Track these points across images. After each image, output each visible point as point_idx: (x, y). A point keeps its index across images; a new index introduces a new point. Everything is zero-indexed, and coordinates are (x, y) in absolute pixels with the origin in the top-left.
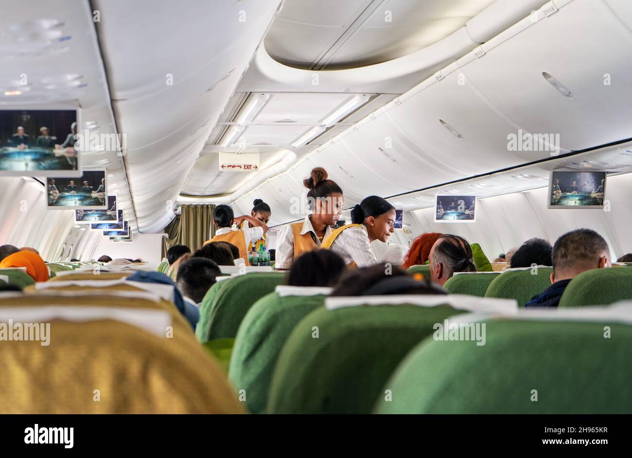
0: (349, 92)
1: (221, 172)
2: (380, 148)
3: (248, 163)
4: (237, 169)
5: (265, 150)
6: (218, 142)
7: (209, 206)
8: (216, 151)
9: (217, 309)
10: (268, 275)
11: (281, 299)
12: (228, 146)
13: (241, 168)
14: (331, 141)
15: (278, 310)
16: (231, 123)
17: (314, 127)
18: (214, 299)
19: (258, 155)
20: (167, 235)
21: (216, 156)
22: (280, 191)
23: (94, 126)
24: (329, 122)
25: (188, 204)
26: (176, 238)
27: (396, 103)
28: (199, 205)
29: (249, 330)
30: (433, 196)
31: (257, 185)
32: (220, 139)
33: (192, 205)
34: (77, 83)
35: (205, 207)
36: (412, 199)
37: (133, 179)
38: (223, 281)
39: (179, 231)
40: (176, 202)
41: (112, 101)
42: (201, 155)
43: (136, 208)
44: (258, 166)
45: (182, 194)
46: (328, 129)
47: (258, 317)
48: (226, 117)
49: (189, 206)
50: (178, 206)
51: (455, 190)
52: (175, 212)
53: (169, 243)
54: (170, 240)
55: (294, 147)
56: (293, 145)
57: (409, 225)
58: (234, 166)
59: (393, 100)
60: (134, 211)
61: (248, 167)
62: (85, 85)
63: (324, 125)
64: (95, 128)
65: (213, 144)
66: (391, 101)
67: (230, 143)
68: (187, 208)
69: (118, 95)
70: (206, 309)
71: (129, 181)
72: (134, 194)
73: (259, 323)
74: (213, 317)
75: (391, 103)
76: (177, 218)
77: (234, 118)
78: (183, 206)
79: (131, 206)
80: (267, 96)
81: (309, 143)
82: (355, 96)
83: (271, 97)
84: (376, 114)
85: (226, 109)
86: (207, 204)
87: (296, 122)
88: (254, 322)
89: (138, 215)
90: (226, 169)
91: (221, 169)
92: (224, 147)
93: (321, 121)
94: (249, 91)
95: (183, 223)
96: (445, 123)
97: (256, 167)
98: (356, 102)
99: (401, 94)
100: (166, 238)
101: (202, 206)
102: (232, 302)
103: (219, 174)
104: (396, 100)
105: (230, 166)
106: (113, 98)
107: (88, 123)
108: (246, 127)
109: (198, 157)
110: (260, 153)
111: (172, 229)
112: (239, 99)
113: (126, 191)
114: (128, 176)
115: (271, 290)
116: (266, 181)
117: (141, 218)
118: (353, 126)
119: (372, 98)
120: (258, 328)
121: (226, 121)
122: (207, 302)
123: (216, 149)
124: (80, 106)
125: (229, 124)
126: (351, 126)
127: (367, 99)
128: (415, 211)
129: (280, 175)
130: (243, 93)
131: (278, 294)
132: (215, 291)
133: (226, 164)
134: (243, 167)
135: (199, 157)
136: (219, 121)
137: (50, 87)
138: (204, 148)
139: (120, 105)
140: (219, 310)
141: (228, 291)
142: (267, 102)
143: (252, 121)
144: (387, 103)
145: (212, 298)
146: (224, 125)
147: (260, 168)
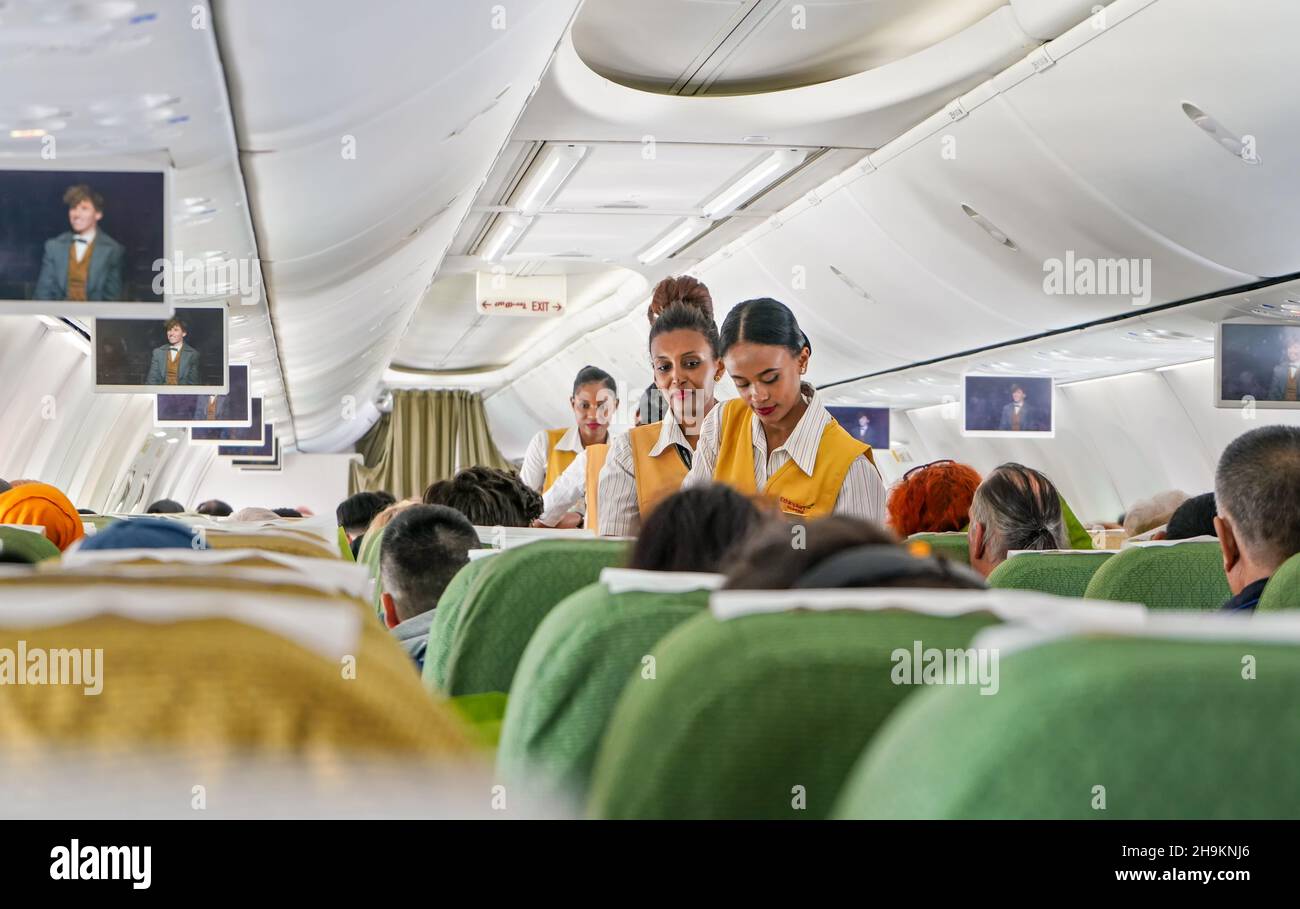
0: (759, 142)
1: (482, 317)
2: (832, 268)
3: (540, 298)
4: (516, 311)
5: (579, 271)
6: (474, 248)
7: (456, 395)
8: (467, 270)
9: (469, 621)
10: (585, 546)
11: (612, 600)
12: (497, 260)
13: (524, 307)
14: (723, 250)
15: (607, 624)
16: (503, 208)
17: (686, 219)
18: (463, 600)
19: (565, 279)
20: (360, 458)
21: (469, 281)
22: (614, 361)
23: (201, 208)
24: (718, 208)
25: (407, 388)
26: (380, 465)
27: (863, 169)
28: (431, 390)
29: (540, 671)
30: (956, 376)
31: (562, 347)
32: (478, 242)
33: (416, 390)
34: (166, 113)
35: (447, 395)
36: (909, 383)
37: (285, 330)
38: (484, 560)
39: (388, 449)
40: (381, 383)
41: (242, 153)
42: (437, 278)
43: (293, 395)
44: (563, 305)
45: (396, 367)
46: (716, 224)
47: (562, 639)
48: (490, 195)
49: (409, 394)
50: (385, 393)
51: (1005, 364)
52: (379, 405)
53: (364, 476)
54: (365, 468)
55: (643, 263)
56: (641, 258)
57: (905, 443)
58: (509, 305)
59: (856, 162)
60: (288, 401)
61: (541, 306)
62: (184, 119)
63: (708, 216)
64: (204, 212)
65: (462, 254)
66: (852, 164)
67: (500, 253)
68: (406, 398)
69: (255, 141)
70: (445, 624)
71: (277, 331)
72: (288, 362)
73: (563, 654)
74: (461, 640)
75: (853, 168)
76: (384, 420)
77: (510, 196)
78: (396, 393)
79: (281, 388)
80: (581, 150)
81: (674, 254)
82: (773, 153)
83: (589, 151)
84: (821, 191)
85: (490, 177)
86: (451, 388)
87: (642, 207)
88: (552, 652)
89: (297, 411)
90: (492, 311)
91: (480, 309)
92: (486, 262)
93: (701, 206)
94: (540, 138)
95: (395, 431)
96: (976, 214)
97: (560, 307)
98: (774, 165)
99: (875, 150)
100: (359, 465)
101: (440, 394)
102: (504, 608)
103: (477, 322)
104: (864, 162)
105: (501, 304)
106: (243, 148)
107: (189, 201)
108: (536, 217)
109: (430, 282)
110: (567, 275)
111: (373, 444)
112: (519, 157)
113: (271, 355)
114: (275, 321)
115: (594, 578)
116: (582, 340)
117: (303, 417)
118: (773, 218)
119: (811, 158)
120: (560, 666)
121: (492, 204)
122: (448, 607)
123: (468, 265)
124: (173, 165)
125: (496, 209)
126: (767, 217)
127: (801, 160)
128: (917, 411)
129: (614, 324)
130: (527, 142)
131: (607, 586)
132: (467, 583)
133: (492, 299)
134: (529, 306)
135: (433, 283)
136: (476, 203)
137: (107, 122)
138: (445, 262)
139: (258, 164)
140: (474, 624)
141: (494, 580)
142: (581, 162)
143: (548, 203)
144: (845, 168)
145: (459, 599)
146: (487, 213)
147: (569, 310)
